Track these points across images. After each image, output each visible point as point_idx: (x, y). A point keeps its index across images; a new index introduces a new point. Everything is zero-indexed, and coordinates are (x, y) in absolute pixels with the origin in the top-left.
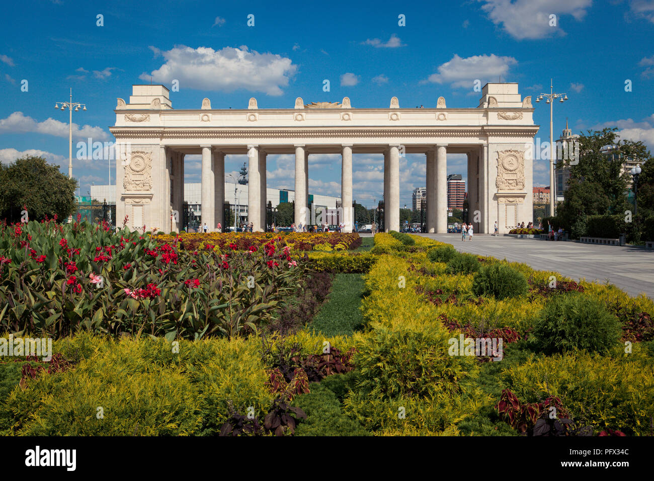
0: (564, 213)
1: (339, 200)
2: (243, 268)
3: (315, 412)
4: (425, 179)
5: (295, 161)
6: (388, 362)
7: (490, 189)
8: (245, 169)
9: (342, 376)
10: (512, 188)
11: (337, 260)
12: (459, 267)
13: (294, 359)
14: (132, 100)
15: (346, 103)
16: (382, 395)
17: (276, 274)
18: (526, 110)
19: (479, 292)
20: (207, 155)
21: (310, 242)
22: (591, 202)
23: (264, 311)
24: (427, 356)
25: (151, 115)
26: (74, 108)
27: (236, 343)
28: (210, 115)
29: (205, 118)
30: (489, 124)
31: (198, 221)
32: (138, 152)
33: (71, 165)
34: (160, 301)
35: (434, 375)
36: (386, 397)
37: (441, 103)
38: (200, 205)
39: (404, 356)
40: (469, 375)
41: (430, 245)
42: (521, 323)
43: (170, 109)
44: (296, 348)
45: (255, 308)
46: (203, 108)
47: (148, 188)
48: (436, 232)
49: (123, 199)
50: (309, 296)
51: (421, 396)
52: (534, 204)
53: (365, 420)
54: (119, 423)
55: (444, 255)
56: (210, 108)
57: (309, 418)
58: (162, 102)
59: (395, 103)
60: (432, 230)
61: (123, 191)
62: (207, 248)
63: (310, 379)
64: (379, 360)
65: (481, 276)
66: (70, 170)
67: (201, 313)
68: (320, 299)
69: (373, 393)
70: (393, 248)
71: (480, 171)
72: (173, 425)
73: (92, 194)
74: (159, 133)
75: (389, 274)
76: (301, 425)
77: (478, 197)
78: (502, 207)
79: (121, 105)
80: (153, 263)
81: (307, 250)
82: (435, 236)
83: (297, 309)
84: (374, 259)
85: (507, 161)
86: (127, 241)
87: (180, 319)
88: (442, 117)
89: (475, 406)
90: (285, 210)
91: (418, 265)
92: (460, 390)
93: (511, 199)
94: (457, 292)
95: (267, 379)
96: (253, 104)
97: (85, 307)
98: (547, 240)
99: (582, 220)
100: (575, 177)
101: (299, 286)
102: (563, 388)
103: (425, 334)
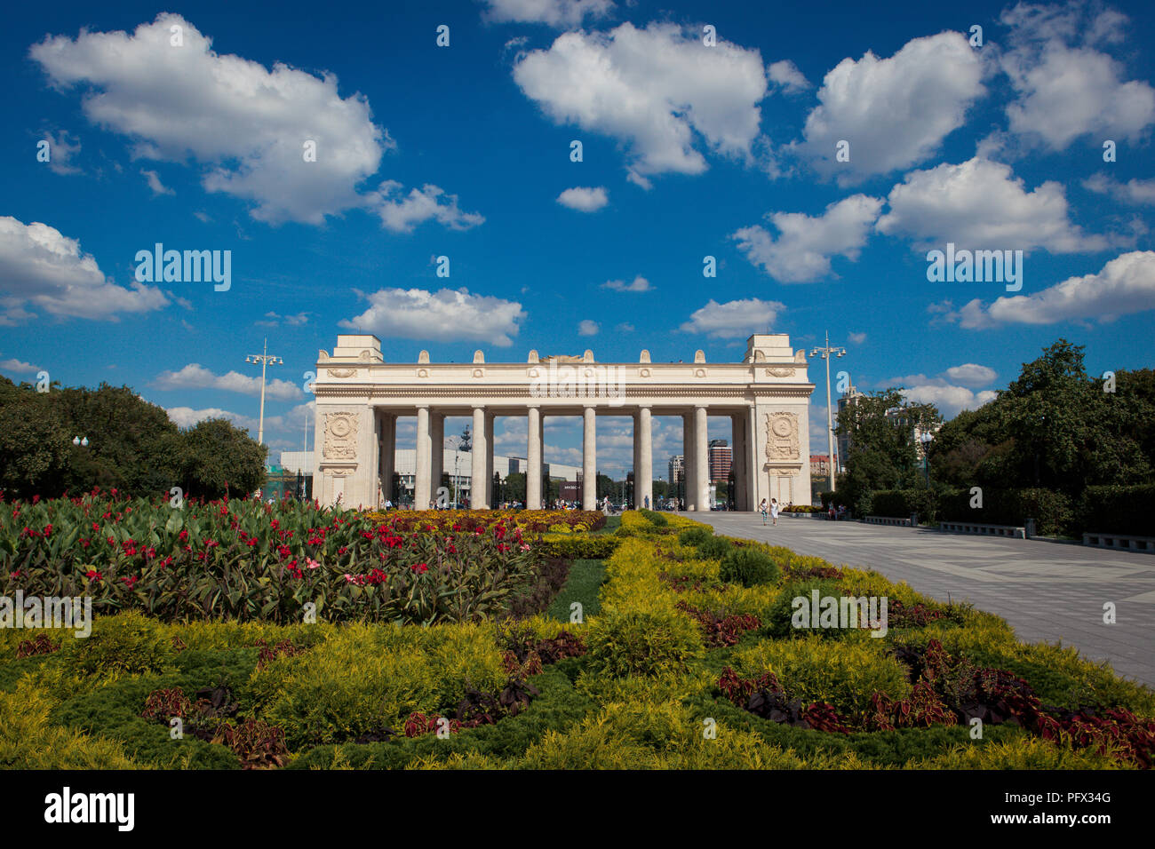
0: (846, 487)
1: (580, 470)
2: (470, 552)
3: (548, 690)
4: (682, 446)
5: (528, 425)
6: (617, 643)
7: (759, 459)
8: (467, 433)
9: (574, 659)
10: (785, 457)
11: (575, 544)
12: (709, 552)
13: (527, 643)
14: (337, 352)
15: (589, 356)
16: (611, 674)
17: (506, 559)
18: (799, 366)
19: (726, 578)
20: (424, 417)
21: (545, 522)
22: (877, 475)
23: (494, 599)
24: (654, 636)
25: (359, 371)
26: (268, 362)
27: (468, 629)
28: (428, 370)
29: (423, 373)
30: (756, 382)
31: (411, 494)
32: (341, 413)
33: (261, 428)
34: (385, 587)
35: (661, 654)
36: (615, 676)
37: (700, 358)
38: (414, 477)
39: (633, 637)
40: (694, 655)
41: (685, 525)
42: (764, 610)
43: (380, 362)
44: (529, 633)
45: (485, 596)
46: (420, 362)
47: (352, 456)
48: (696, 510)
49: (322, 469)
50: (543, 583)
51: (649, 675)
52: (813, 476)
53: (595, 698)
54: (363, 699)
55: (695, 537)
56: (429, 362)
57: (540, 695)
58: (372, 355)
59: (645, 357)
60: (692, 508)
61: (322, 460)
62: (425, 529)
63: (543, 663)
64: (609, 641)
65: (727, 562)
66: (261, 433)
67: (428, 600)
68: (556, 587)
69: (603, 672)
70: (641, 529)
71: (747, 437)
72: (413, 702)
73: (282, 463)
74: (367, 391)
75: (632, 560)
76: (534, 701)
77: (745, 468)
78: (774, 480)
79: (324, 358)
80: (369, 546)
81: (541, 532)
82: (694, 514)
83: (530, 598)
84: (618, 542)
85: (779, 425)
86: (342, 522)
87: (407, 607)
88: (700, 373)
89: (700, 686)
90: (516, 482)
91: (666, 549)
92: (686, 669)
93: (784, 471)
94: (704, 579)
95: (501, 661)
96: (479, 357)
97: (305, 594)
98: (826, 519)
99: (866, 496)
100: (857, 445)
101: (532, 573)
102: (787, 670)
103: (654, 615)
